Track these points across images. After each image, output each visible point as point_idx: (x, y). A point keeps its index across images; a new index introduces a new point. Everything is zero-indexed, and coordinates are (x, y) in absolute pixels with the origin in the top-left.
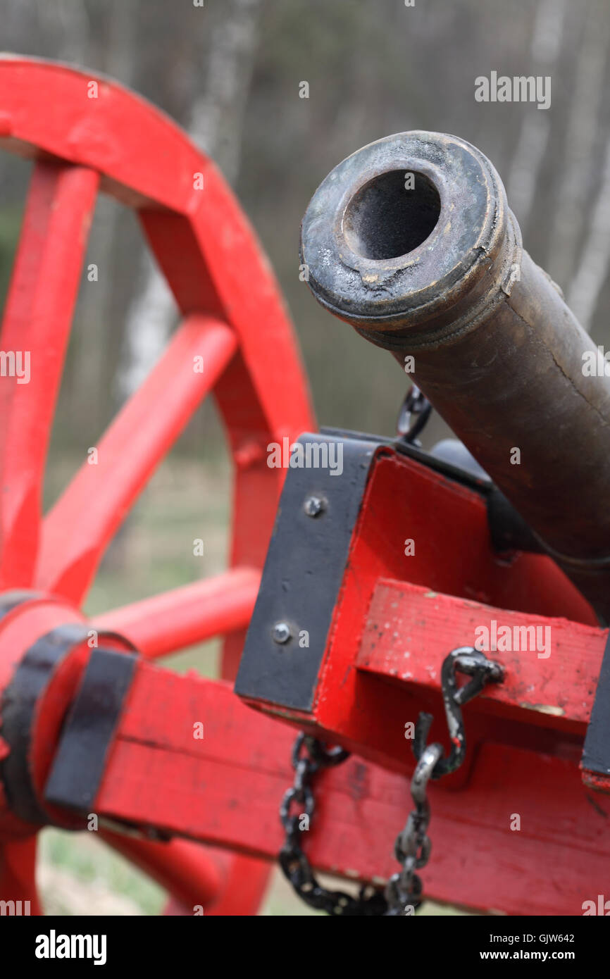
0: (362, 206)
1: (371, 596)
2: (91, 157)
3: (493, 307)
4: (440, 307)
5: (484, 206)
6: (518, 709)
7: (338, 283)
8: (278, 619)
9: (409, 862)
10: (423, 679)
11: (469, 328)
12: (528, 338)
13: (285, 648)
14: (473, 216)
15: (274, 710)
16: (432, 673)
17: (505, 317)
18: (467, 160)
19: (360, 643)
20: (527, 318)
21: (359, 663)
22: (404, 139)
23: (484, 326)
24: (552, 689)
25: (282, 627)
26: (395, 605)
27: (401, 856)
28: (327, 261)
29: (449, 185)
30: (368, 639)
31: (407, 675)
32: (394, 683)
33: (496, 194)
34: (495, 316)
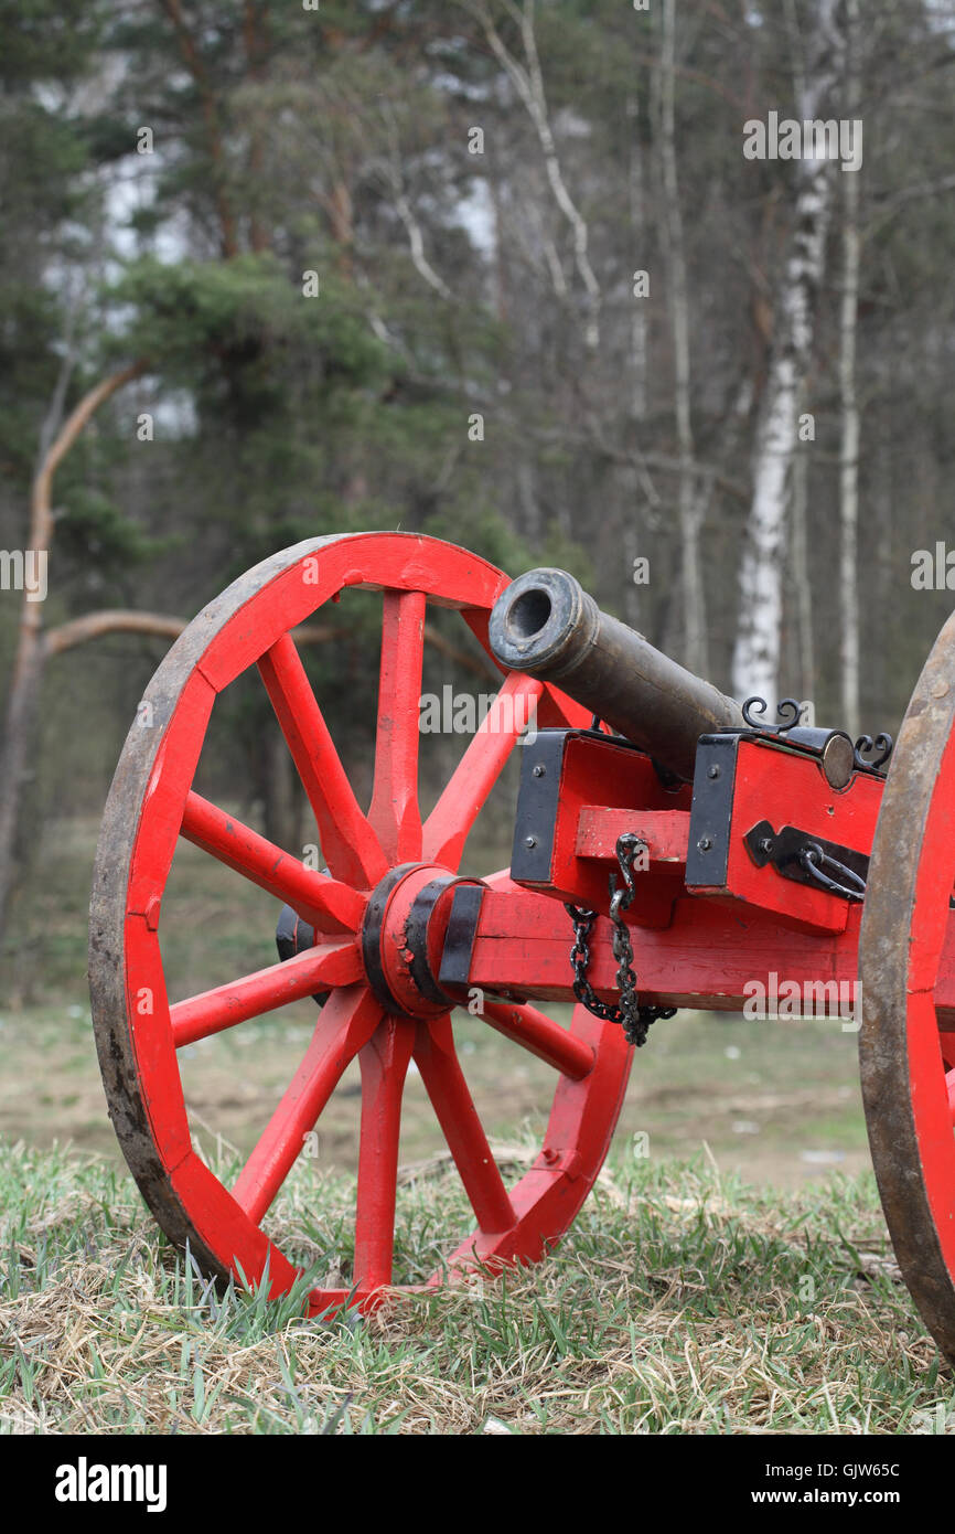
0: (517, 611)
1: (579, 816)
3: (588, 652)
4: (556, 656)
5: (571, 603)
6: (657, 863)
7: (507, 652)
8: (527, 836)
9: (623, 961)
10: (609, 855)
11: (578, 664)
12: (616, 664)
13: (534, 850)
14: (566, 609)
15: (532, 884)
16: (612, 851)
17: (599, 655)
18: (562, 580)
19: (575, 842)
20: (613, 654)
21: (577, 853)
22: (532, 574)
23: (585, 661)
24: (672, 848)
25: (529, 839)
26: (591, 819)
27: (618, 957)
28: (501, 642)
29: (555, 595)
30: (580, 840)
31: (601, 855)
32: (596, 859)
33: (577, 595)
34: (592, 655)
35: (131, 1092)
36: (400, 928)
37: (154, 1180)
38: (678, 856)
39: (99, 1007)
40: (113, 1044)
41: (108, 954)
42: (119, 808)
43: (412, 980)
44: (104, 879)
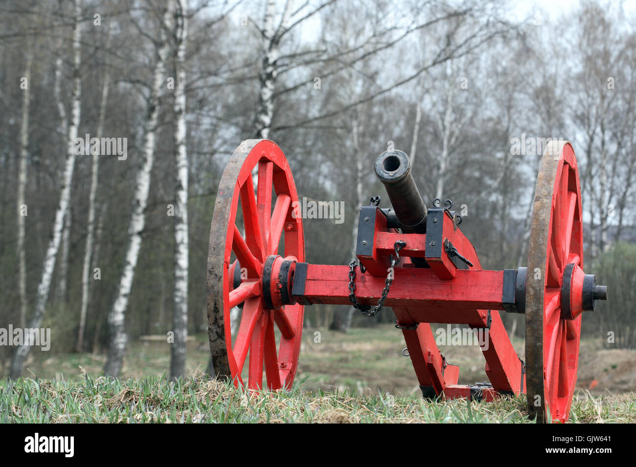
1: (377, 235)
2: (273, 159)
5: (407, 161)
6: (409, 250)
7: (384, 176)
8: (363, 240)
10: (390, 248)
13: (365, 245)
14: (406, 163)
16: (392, 247)
18: (402, 154)
19: (376, 244)
21: (376, 247)
24: (415, 246)
26: (382, 236)
28: (382, 172)
29: (401, 158)
30: (378, 243)
31: (387, 248)
32: (384, 250)
35: (220, 325)
36: (277, 277)
37: (221, 356)
38: (417, 248)
39: (210, 294)
40: (215, 307)
41: (216, 275)
42: (218, 225)
43: (280, 294)
44: (214, 249)
